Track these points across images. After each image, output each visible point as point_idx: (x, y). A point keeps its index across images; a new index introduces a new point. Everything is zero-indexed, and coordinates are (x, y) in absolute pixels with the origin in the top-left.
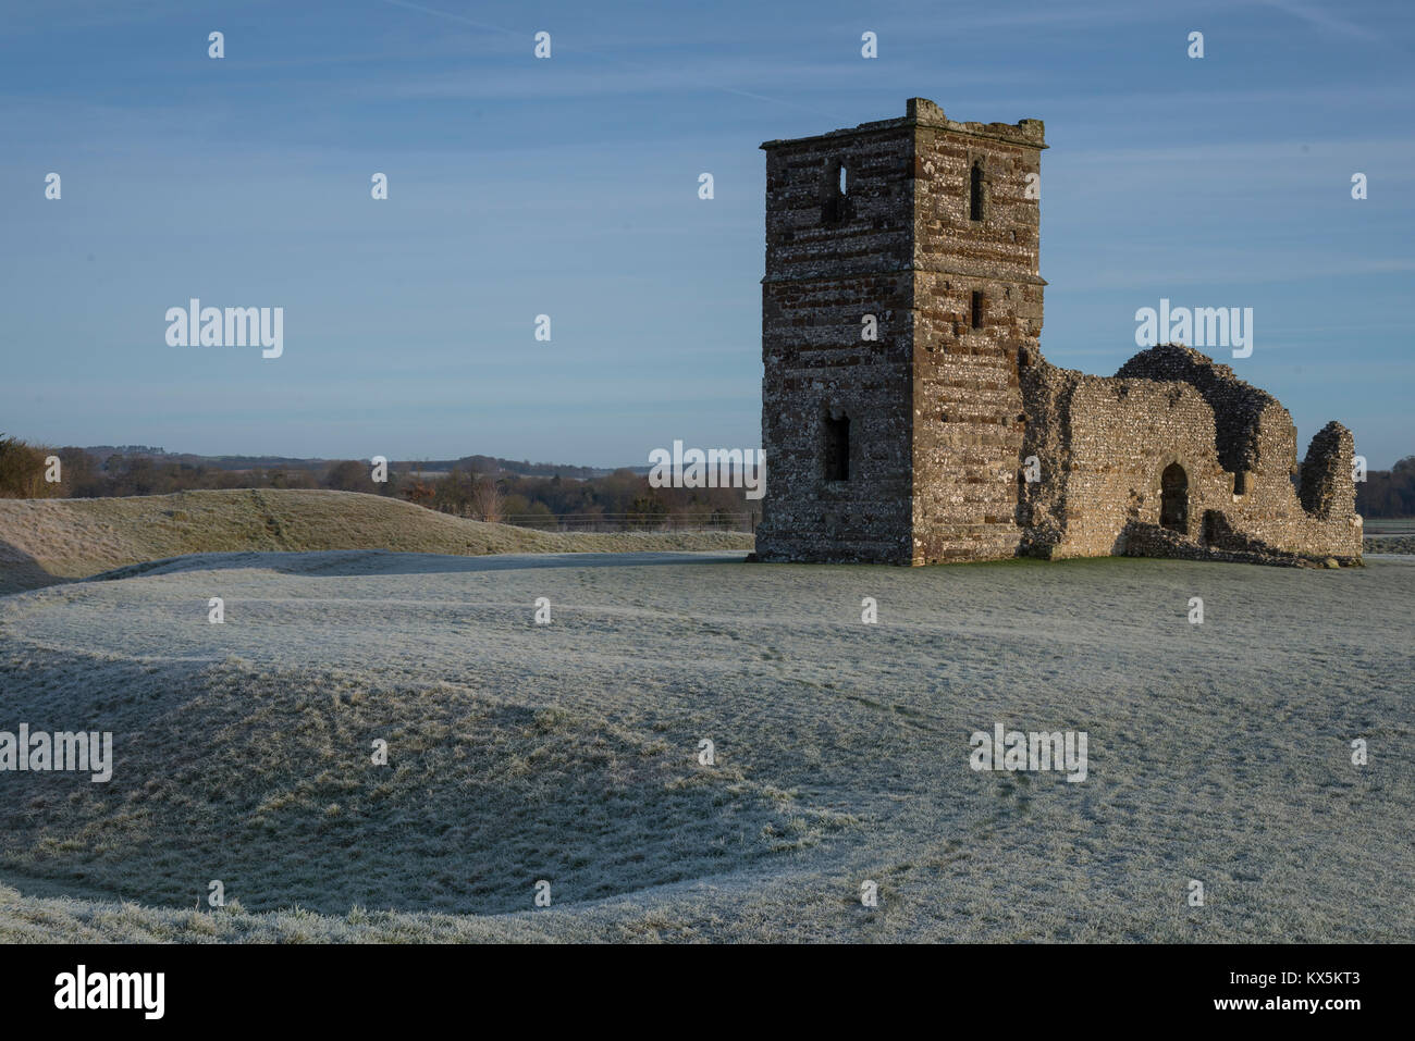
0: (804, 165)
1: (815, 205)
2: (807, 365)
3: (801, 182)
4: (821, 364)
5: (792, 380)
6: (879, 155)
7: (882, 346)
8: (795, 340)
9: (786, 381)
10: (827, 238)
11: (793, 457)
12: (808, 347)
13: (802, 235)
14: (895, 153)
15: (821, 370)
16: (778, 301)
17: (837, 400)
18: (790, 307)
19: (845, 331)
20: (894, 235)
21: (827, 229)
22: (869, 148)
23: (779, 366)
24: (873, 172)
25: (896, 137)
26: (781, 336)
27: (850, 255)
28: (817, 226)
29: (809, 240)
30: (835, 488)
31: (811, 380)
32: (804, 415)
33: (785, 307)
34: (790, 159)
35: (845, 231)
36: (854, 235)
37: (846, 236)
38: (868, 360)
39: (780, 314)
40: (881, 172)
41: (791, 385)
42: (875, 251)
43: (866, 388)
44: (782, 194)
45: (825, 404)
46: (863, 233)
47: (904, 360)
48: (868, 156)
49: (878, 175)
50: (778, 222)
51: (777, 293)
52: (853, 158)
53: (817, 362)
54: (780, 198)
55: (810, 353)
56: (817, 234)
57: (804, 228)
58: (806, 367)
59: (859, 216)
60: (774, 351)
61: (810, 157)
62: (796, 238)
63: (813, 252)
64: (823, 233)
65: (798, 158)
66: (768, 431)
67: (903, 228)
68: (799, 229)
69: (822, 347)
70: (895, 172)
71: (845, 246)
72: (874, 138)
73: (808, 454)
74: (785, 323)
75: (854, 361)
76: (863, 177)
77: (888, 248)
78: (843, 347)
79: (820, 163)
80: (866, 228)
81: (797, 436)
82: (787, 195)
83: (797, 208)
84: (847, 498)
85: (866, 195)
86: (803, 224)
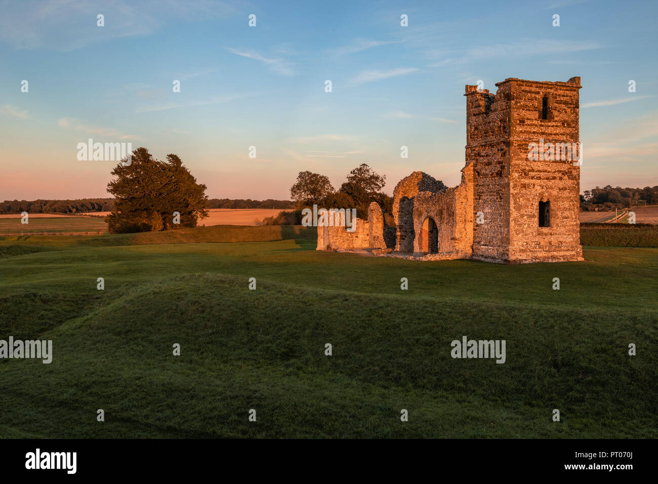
0: (530, 92)
1: (535, 110)
2: (533, 178)
3: (529, 99)
4: (539, 178)
5: (525, 184)
6: (564, 96)
7: (566, 173)
8: (526, 167)
9: (522, 184)
10: (541, 125)
11: (525, 217)
12: (533, 170)
13: (529, 122)
14: (571, 96)
15: (539, 181)
16: (518, 149)
17: (547, 194)
18: (524, 152)
19: (550, 166)
20: (571, 129)
21: (541, 122)
22: (561, 92)
23: (519, 178)
24: (560, 102)
25: (571, 90)
26: (519, 164)
27: (551, 134)
28: (536, 120)
29: (532, 125)
30: (545, 230)
31: (534, 185)
32: (531, 199)
33: (521, 152)
34: (523, 88)
35: (549, 124)
36: (553, 126)
37: (550, 126)
38: (561, 179)
39: (519, 155)
40: (566, 103)
41: (524, 186)
42: (562, 134)
43: (560, 189)
44: (520, 102)
45: (541, 195)
46: (557, 126)
47: (576, 180)
48: (559, 95)
49: (564, 104)
50: (517, 114)
51: (517, 146)
52: (553, 94)
53: (537, 177)
54: (518, 104)
55: (534, 174)
56: (536, 123)
57: (530, 119)
58: (532, 179)
59: (556, 119)
60: (516, 171)
61: (533, 89)
62: (526, 123)
63: (534, 130)
64: (540, 123)
65: (527, 89)
66: (514, 206)
67: (574, 127)
68: (527, 119)
69: (539, 171)
70: (571, 104)
71: (549, 130)
72: (562, 88)
73: (534, 216)
74: (521, 159)
75: (554, 178)
76: (557, 103)
77: (568, 134)
78: (549, 172)
79: (538, 93)
80: (559, 124)
81: (528, 208)
82: (522, 103)
83: (526, 110)
84: (551, 234)
85: (559, 111)
86: (529, 117)
